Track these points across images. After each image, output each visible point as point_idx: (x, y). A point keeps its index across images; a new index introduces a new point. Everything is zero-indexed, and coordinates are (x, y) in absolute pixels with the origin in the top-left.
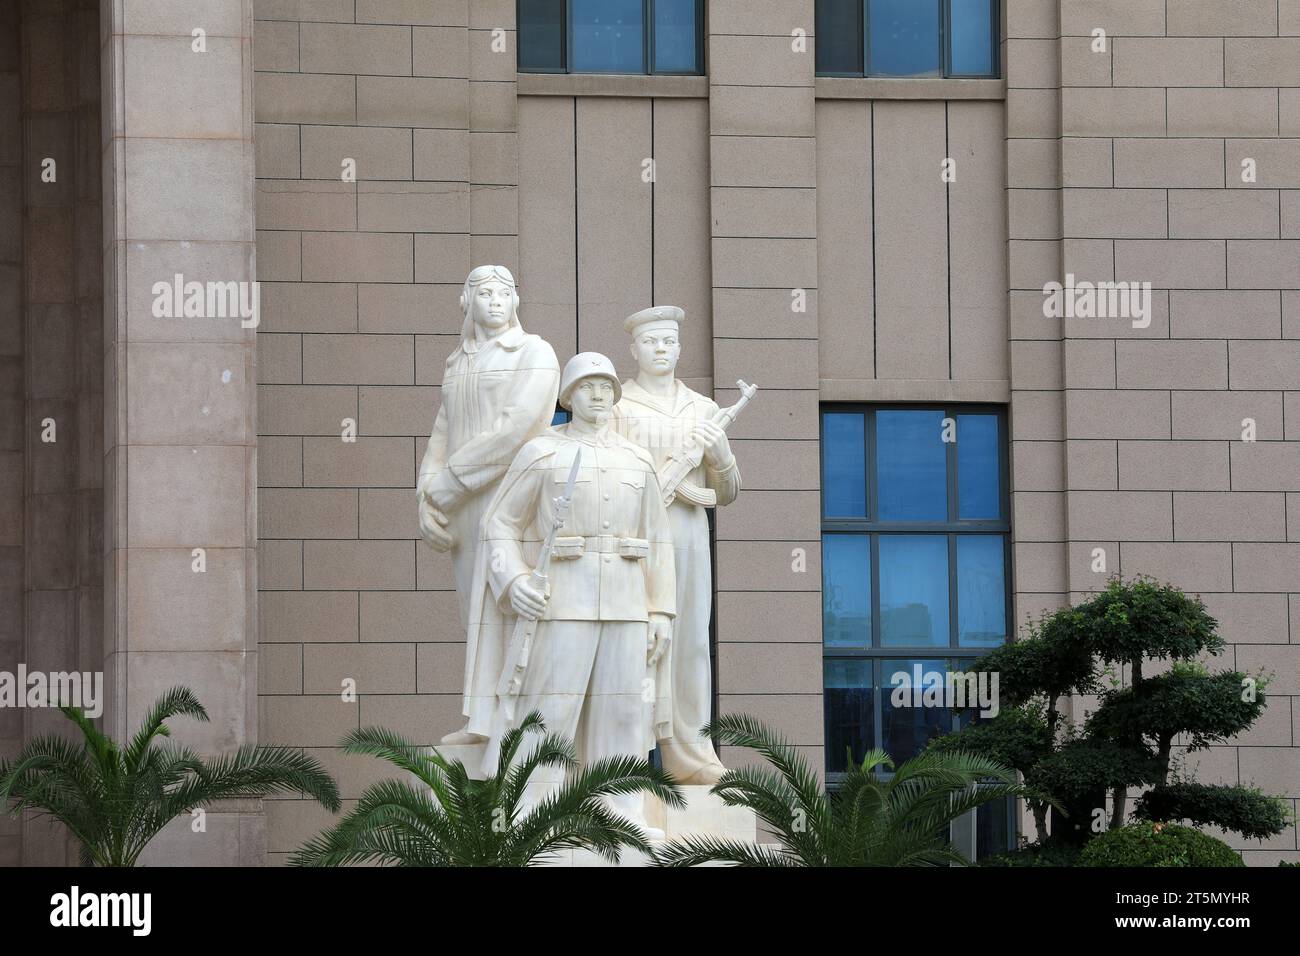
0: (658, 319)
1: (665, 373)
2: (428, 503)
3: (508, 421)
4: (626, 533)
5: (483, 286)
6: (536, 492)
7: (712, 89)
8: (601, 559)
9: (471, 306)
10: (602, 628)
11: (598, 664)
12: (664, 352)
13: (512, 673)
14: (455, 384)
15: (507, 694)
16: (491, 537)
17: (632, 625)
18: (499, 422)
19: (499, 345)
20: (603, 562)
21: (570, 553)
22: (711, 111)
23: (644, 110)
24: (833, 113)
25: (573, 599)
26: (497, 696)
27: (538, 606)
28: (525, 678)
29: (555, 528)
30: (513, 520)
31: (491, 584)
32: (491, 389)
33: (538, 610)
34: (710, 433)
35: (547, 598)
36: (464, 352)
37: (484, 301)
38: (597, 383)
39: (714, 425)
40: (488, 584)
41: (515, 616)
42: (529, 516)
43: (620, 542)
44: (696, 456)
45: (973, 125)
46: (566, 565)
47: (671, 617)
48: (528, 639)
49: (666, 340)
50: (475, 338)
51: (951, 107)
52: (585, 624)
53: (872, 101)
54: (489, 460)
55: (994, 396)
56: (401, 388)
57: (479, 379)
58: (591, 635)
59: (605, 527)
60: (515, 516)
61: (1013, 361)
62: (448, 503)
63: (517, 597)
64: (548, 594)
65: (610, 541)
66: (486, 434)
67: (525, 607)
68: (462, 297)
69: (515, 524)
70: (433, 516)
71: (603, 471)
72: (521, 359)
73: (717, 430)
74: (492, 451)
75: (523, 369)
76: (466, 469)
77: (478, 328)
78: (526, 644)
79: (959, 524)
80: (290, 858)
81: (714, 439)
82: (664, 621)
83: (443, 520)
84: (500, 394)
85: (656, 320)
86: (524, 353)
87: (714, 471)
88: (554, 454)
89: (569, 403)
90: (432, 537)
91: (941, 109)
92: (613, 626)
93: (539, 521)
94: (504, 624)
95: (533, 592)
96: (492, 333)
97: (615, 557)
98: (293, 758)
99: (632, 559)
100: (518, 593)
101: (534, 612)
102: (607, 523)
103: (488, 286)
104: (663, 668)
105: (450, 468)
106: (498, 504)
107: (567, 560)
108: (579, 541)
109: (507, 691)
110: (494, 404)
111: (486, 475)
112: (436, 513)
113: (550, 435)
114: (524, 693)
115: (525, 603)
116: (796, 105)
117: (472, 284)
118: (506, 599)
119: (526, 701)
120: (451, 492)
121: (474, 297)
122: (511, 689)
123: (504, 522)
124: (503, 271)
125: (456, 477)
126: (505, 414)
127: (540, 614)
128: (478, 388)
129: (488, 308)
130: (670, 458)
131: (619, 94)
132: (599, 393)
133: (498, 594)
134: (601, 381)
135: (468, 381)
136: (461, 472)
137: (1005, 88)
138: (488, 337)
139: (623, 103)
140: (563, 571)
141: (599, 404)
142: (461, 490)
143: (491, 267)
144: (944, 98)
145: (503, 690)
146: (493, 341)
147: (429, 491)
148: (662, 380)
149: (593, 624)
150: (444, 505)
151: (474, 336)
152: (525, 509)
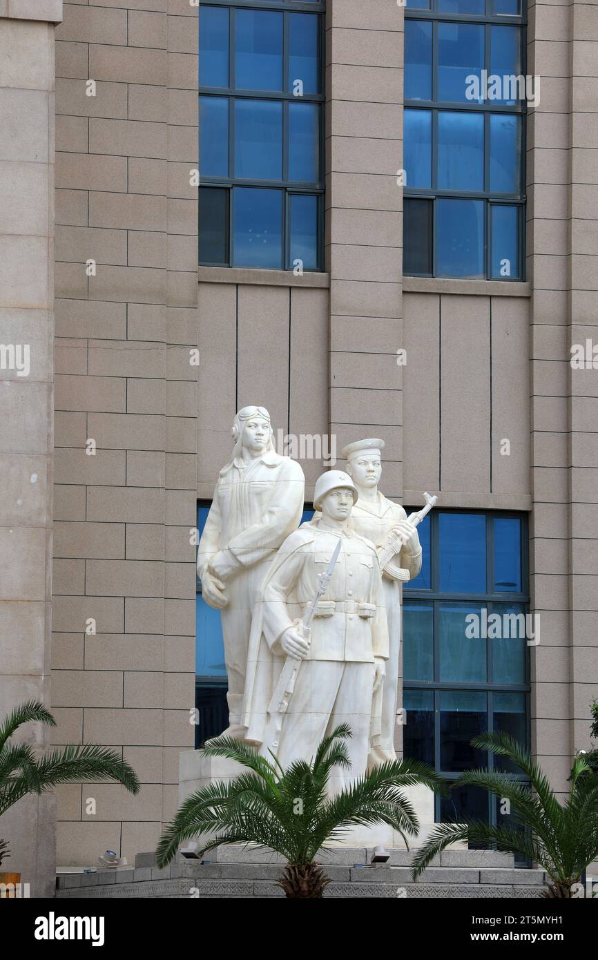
0: (370, 448)
1: (372, 487)
2: (210, 573)
3: (274, 518)
4: (362, 599)
5: (250, 421)
6: (300, 567)
7: (332, 282)
8: (346, 618)
9: (241, 435)
10: (345, 666)
11: (341, 692)
12: (373, 471)
13: (282, 696)
14: (230, 489)
15: (277, 712)
16: (267, 599)
17: (366, 665)
18: (267, 517)
19: (262, 463)
20: (348, 620)
21: (326, 612)
22: (332, 297)
23: (284, 295)
24: (414, 302)
25: (327, 645)
26: (268, 713)
27: (304, 650)
28: (290, 701)
29: (319, 595)
30: (282, 588)
31: (265, 633)
32: (259, 494)
33: (304, 653)
34: (407, 529)
35: (309, 644)
36: (234, 467)
37: (252, 432)
38: (343, 492)
39: (411, 525)
40: (263, 633)
41: (283, 657)
42: (293, 585)
43: (359, 606)
44: (398, 545)
45: (508, 315)
46: (322, 621)
47: (385, 659)
48: (294, 673)
49: (374, 463)
50: (242, 457)
51: (494, 301)
52: (335, 663)
53: (440, 294)
54: (259, 545)
55: (521, 506)
56: (116, 488)
57: (249, 486)
58: (337, 670)
59: (350, 595)
60: (284, 586)
61: (535, 481)
62: (226, 574)
63: (289, 643)
64: (310, 642)
65: (352, 605)
66: (257, 526)
67: (295, 650)
68: (234, 428)
69: (283, 591)
70: (215, 583)
71: (349, 555)
72: (280, 473)
73: (412, 528)
74: (262, 538)
75: (282, 480)
76: (243, 550)
77: (245, 451)
78: (293, 677)
79: (494, 596)
80: (168, 827)
81: (410, 534)
82: (381, 662)
83: (222, 586)
84: (265, 498)
85: (367, 448)
86: (282, 469)
87: (407, 557)
88: (313, 542)
89: (321, 506)
90: (214, 598)
91: (487, 301)
92: (352, 665)
93: (300, 588)
94: (273, 662)
95: (301, 640)
96: (256, 454)
97: (355, 616)
98: (106, 752)
99: (365, 618)
100: (290, 640)
101: (300, 654)
102: (351, 592)
103: (255, 421)
104: (377, 696)
105: (229, 549)
106: (271, 577)
107: (322, 617)
108: (332, 604)
109: (277, 709)
110: (261, 505)
111: (256, 555)
112: (216, 581)
113: (308, 528)
114: (288, 711)
115: (295, 648)
116: (389, 296)
117: (242, 419)
118: (278, 644)
119: (289, 716)
120: (230, 566)
121: (244, 429)
122: (280, 708)
123: (276, 589)
124: (264, 411)
125: (234, 556)
126: (271, 512)
127: (304, 656)
128: (249, 493)
129: (254, 437)
130: (379, 547)
131: (268, 284)
132: (344, 500)
133: (271, 640)
134: (346, 491)
135: (241, 488)
136: (238, 552)
137: (532, 289)
138: (253, 457)
139: (270, 290)
140: (319, 625)
141: (345, 507)
142: (237, 565)
143: (256, 408)
144: (489, 294)
145: (273, 708)
146: (257, 460)
147: (213, 565)
148: (370, 491)
149: (340, 663)
150: (224, 576)
151: (241, 456)
152: (291, 581)
